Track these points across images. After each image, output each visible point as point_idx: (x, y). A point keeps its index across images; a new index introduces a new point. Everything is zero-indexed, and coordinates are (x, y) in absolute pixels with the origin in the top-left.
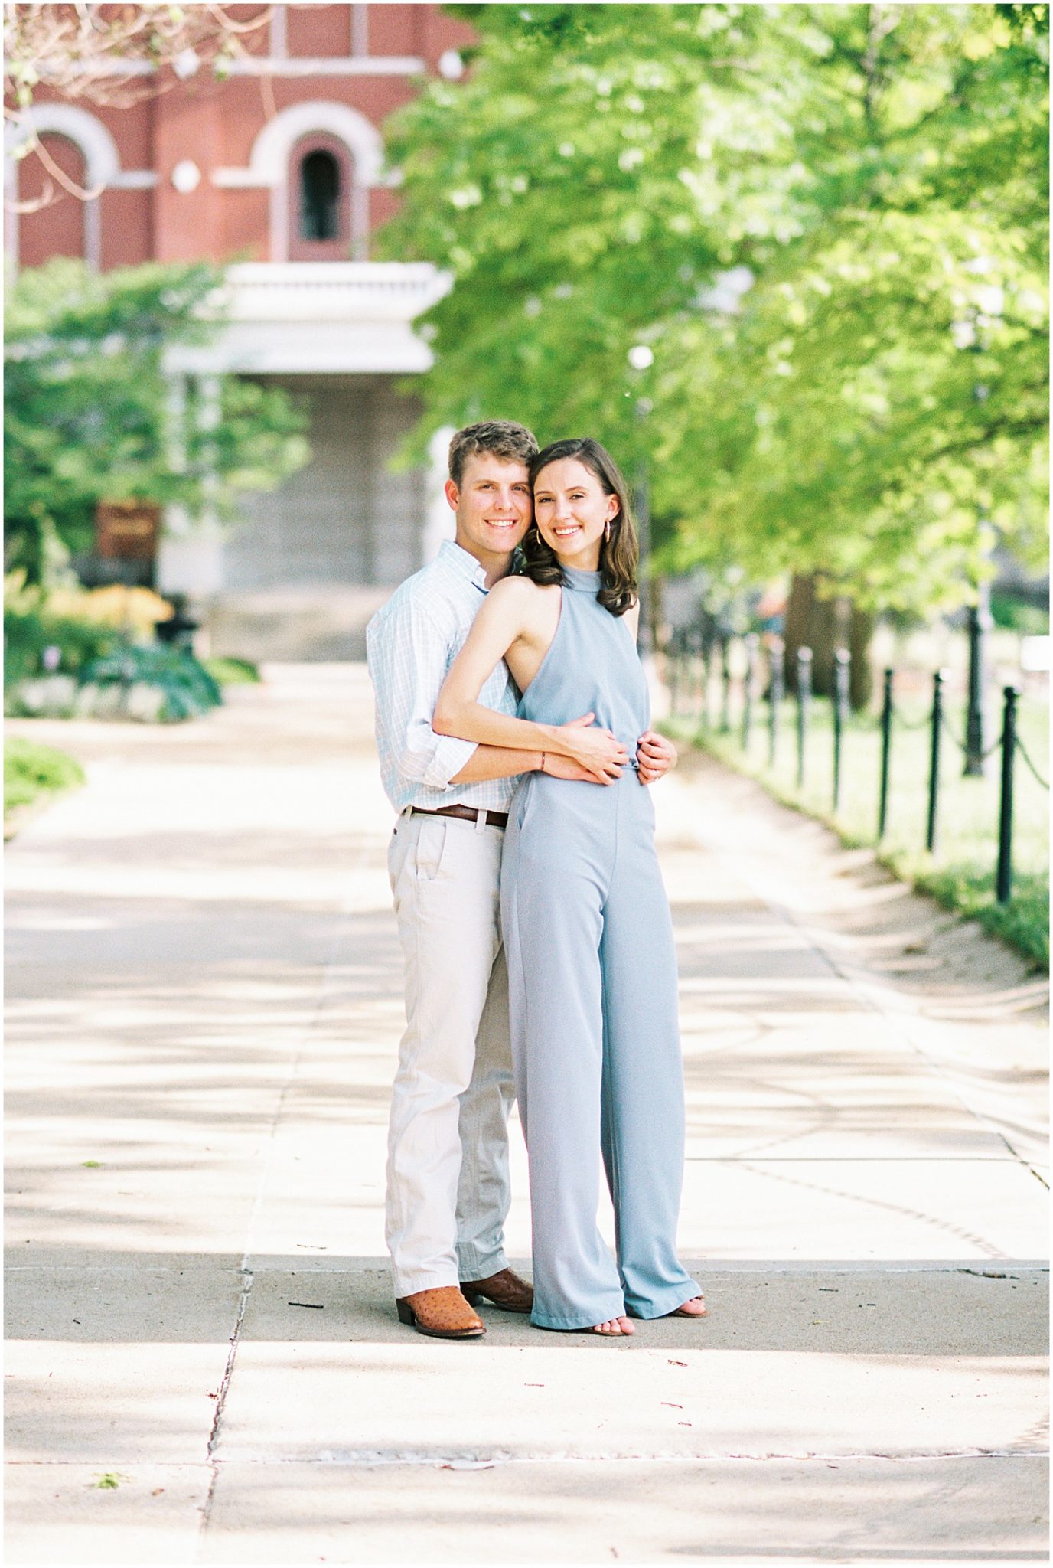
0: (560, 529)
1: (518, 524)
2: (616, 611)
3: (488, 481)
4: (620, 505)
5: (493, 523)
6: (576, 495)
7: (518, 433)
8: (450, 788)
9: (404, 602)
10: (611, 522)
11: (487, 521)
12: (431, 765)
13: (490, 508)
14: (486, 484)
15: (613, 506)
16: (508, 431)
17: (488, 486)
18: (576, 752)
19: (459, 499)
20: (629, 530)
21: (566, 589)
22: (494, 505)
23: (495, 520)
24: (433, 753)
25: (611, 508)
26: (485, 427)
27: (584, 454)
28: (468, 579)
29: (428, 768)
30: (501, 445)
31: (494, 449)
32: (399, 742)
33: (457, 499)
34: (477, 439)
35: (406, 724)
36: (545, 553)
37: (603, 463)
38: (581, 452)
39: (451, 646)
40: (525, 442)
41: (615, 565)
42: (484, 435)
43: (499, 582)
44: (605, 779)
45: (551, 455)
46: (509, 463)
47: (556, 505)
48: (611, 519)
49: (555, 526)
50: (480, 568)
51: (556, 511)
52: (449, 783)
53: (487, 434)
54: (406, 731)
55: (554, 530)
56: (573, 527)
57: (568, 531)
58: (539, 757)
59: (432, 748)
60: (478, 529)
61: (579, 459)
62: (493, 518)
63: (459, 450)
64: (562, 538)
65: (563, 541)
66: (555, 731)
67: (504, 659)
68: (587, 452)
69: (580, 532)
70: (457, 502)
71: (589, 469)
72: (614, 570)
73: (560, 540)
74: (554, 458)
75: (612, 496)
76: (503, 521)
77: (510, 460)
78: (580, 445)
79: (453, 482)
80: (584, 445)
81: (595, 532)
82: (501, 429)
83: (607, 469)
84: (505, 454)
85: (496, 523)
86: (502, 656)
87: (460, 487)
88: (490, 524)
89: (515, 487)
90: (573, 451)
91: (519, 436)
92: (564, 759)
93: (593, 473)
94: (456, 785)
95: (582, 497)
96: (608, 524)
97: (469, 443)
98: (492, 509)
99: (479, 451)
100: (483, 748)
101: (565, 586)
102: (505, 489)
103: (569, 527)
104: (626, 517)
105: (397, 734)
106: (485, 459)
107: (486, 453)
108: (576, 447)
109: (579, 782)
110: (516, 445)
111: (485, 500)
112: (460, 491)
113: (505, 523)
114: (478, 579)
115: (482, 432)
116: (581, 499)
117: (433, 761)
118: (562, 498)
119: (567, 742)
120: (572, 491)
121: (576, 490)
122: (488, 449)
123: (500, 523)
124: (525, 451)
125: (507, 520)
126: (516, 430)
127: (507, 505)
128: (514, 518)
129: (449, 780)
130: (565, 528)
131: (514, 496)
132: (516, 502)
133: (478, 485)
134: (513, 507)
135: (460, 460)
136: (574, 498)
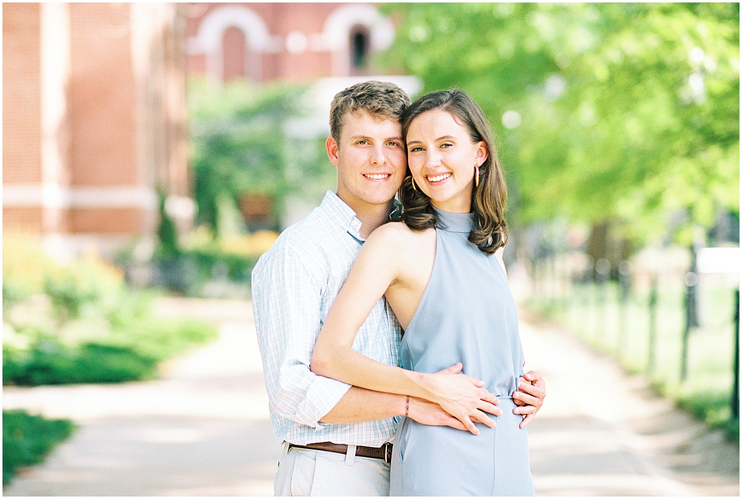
0: (432, 176)
1: (391, 177)
2: (487, 250)
3: (364, 137)
4: (488, 151)
5: (369, 176)
6: (445, 144)
7: (392, 91)
8: (319, 427)
9: (280, 248)
10: (480, 168)
11: (364, 175)
12: (301, 404)
13: (365, 163)
14: (361, 140)
15: (482, 153)
16: (383, 90)
17: (364, 141)
18: (442, 398)
19: (339, 154)
20: (497, 173)
21: (441, 231)
22: (369, 160)
23: (370, 174)
24: (305, 393)
25: (480, 154)
26: (361, 87)
27: (451, 105)
28: (343, 229)
29: (299, 407)
30: (375, 103)
31: (369, 107)
32: (273, 380)
33: (337, 155)
34: (354, 98)
35: (279, 364)
36: (421, 200)
37: (470, 113)
38: (449, 103)
39: (323, 291)
40: (398, 100)
41: (484, 208)
42: (359, 94)
43: (376, 229)
44: (470, 426)
45: (421, 106)
46: (383, 120)
47: (426, 155)
48: (480, 164)
49: (427, 174)
50: (356, 218)
51: (426, 160)
52: (319, 422)
53: (362, 93)
54: (279, 370)
55: (427, 178)
56: (443, 174)
57: (439, 178)
58: (403, 402)
59: (304, 389)
60: (356, 183)
61: (447, 109)
62: (368, 172)
63: (337, 108)
64: (434, 185)
65: (434, 188)
66: (422, 377)
67: (384, 297)
68: (457, 102)
69: (451, 179)
70: (337, 158)
71: (457, 119)
72: (484, 213)
73: (432, 187)
74: (423, 110)
75: (481, 143)
76: (378, 174)
77: (383, 116)
78: (448, 96)
79: (333, 139)
80: (452, 95)
81: (465, 177)
82: (376, 88)
83: (475, 119)
84: (379, 111)
85: (372, 177)
86: (382, 295)
87: (338, 144)
88: (367, 177)
89: (390, 142)
90: (442, 102)
91: (392, 94)
92: (430, 405)
93: (461, 123)
94: (325, 424)
95: (452, 145)
96: (477, 169)
97: (346, 101)
98: (368, 164)
99: (355, 109)
100: (354, 388)
101: (439, 228)
102: (379, 144)
103: (440, 175)
104: (493, 162)
105: (271, 373)
106: (361, 116)
107: (361, 110)
108: (444, 98)
109: (442, 427)
110: (389, 102)
111: (361, 155)
112: (339, 147)
113: (380, 176)
114: (354, 229)
115: (358, 91)
116: (450, 147)
117: (304, 401)
118: (432, 147)
119: (433, 389)
120: (442, 140)
121: (444, 140)
122: (362, 107)
123: (376, 177)
124: (398, 109)
125: (382, 174)
126: (390, 89)
127: (381, 159)
128: (388, 172)
129: (319, 420)
130: (436, 176)
131: (388, 150)
132: (390, 156)
133: (355, 141)
134: (386, 161)
135: (338, 118)
136: (444, 146)
